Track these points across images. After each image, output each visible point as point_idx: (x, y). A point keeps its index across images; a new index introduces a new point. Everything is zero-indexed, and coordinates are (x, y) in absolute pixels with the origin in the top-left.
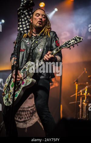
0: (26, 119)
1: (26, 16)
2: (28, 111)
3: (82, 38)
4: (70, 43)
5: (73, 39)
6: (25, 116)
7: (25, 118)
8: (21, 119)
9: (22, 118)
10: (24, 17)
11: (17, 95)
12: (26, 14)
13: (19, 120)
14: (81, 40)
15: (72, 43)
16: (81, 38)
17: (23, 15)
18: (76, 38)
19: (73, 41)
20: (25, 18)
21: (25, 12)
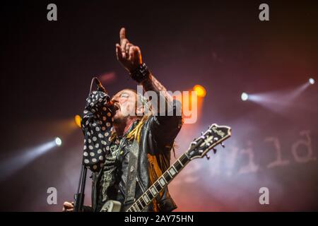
1: (96, 134)
3: (229, 128)
4: (203, 144)
5: (209, 134)
10: (93, 136)
12: (98, 129)
14: (229, 133)
15: (210, 143)
16: (227, 129)
17: (90, 132)
18: (215, 131)
19: (210, 139)
20: (95, 139)
21: (94, 125)
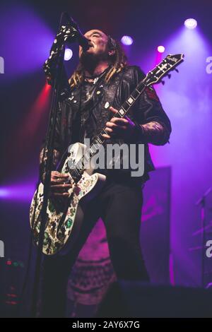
0: (97, 285)
2: (99, 268)
4: (158, 72)
5: (164, 63)
6: (95, 279)
7: (94, 284)
8: (85, 286)
9: (89, 283)
11: (71, 222)
13: (82, 288)
14: (182, 58)
15: (164, 69)
16: (180, 55)
18: (170, 59)
19: (164, 66)
